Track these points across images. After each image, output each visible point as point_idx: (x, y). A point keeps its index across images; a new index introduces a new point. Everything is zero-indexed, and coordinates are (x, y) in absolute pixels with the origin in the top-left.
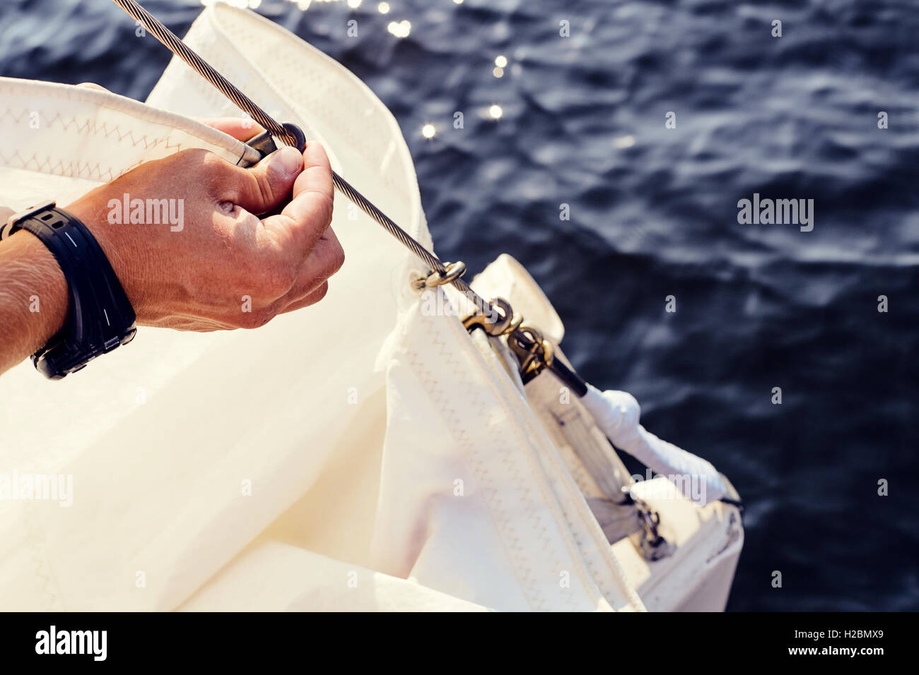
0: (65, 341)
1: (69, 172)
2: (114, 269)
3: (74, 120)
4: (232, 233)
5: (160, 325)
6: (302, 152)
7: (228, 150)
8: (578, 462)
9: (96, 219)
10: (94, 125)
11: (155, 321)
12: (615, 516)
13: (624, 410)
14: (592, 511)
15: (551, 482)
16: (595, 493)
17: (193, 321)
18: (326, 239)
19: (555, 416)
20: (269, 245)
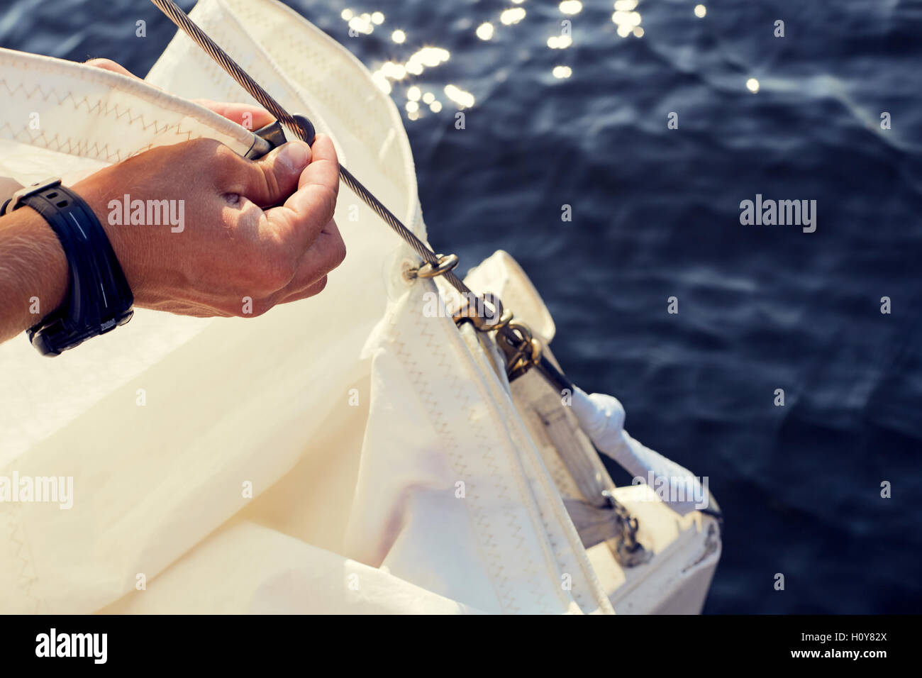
0: (62, 320)
1: (77, 151)
2: (116, 253)
3: (85, 100)
4: (235, 223)
5: (158, 308)
6: (311, 146)
7: (238, 140)
8: (560, 463)
9: (101, 201)
10: (106, 105)
11: (153, 305)
12: (594, 519)
13: (608, 414)
14: (569, 513)
15: (529, 482)
16: (575, 495)
17: (191, 307)
18: (329, 234)
19: (539, 415)
20: (271, 237)
